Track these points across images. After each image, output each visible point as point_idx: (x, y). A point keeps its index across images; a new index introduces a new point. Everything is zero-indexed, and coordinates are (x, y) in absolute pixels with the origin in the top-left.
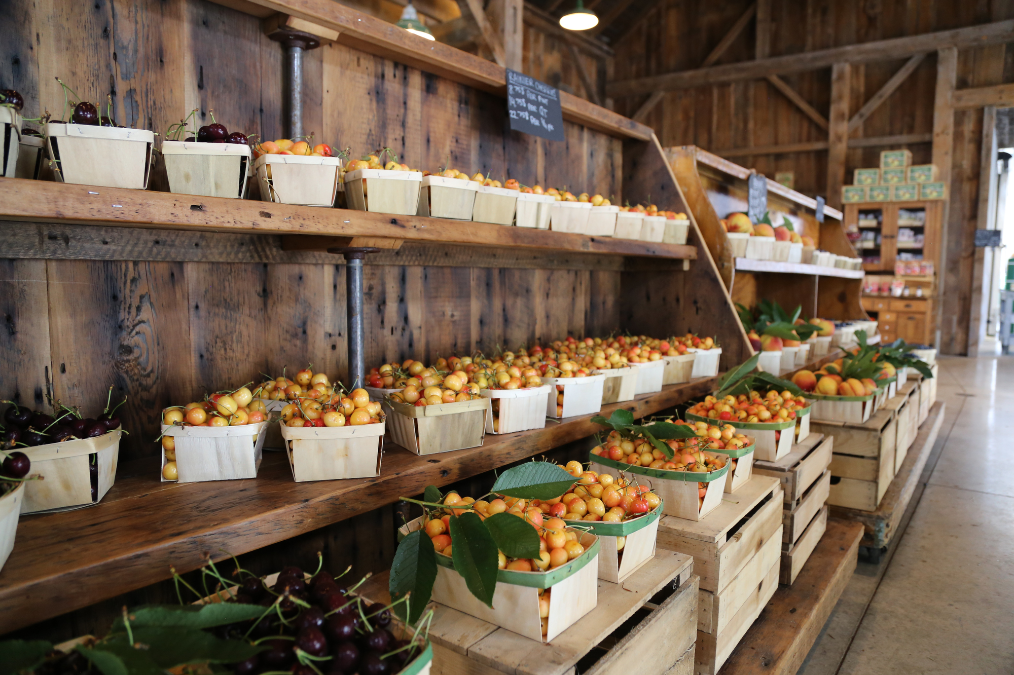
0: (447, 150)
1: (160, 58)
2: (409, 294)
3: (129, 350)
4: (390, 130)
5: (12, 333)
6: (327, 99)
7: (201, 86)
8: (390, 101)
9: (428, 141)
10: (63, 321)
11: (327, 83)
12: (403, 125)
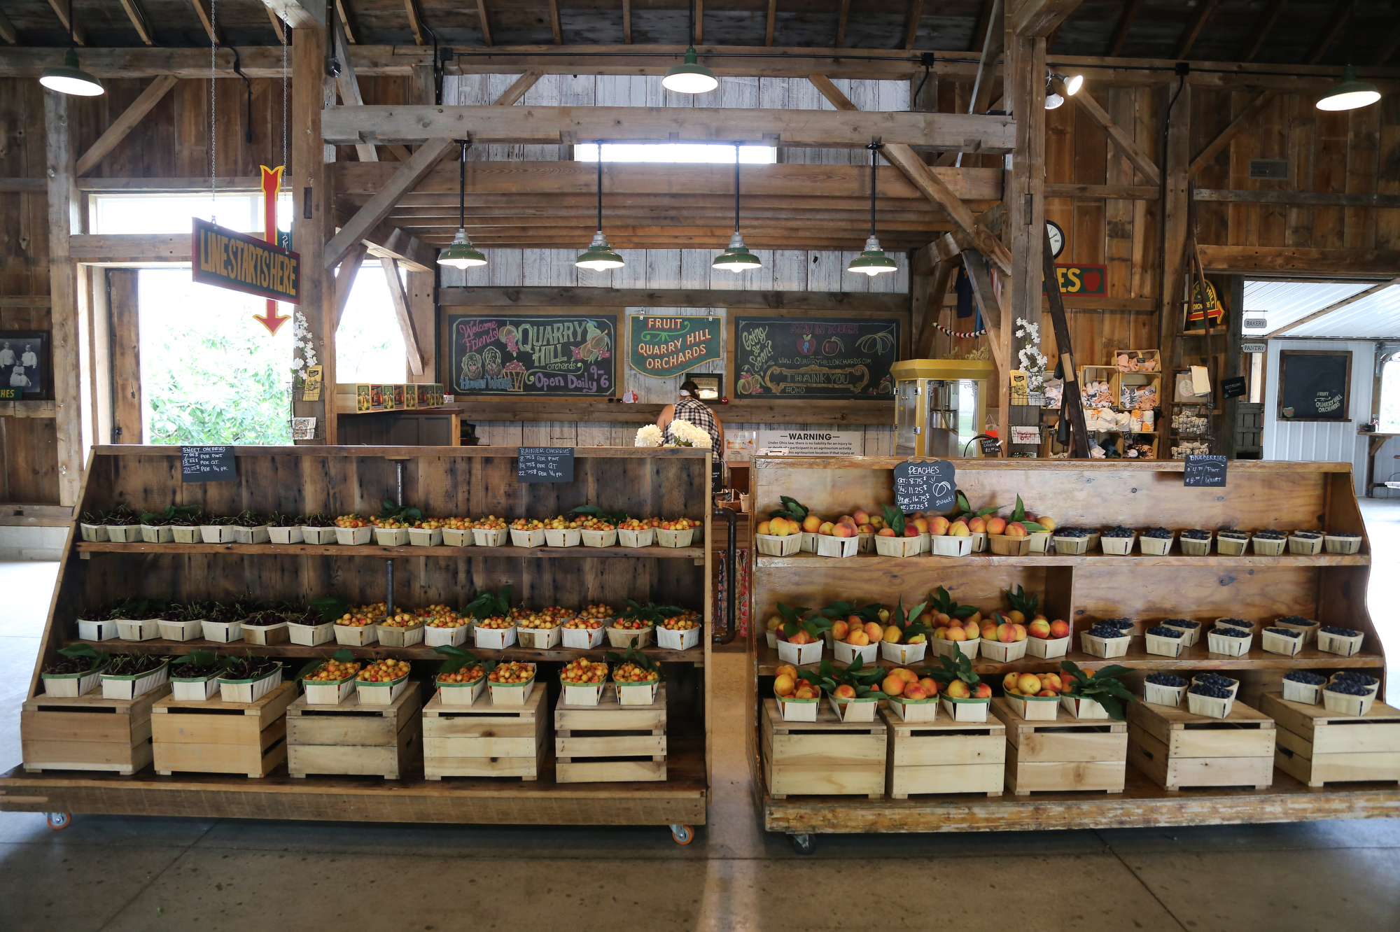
0: (502, 491)
1: (345, 479)
2: (473, 570)
3: (333, 585)
4: (460, 487)
5: (297, 576)
6: (421, 480)
7: (361, 486)
8: (459, 473)
9: (487, 489)
10: (312, 573)
11: (420, 472)
12: (469, 483)
